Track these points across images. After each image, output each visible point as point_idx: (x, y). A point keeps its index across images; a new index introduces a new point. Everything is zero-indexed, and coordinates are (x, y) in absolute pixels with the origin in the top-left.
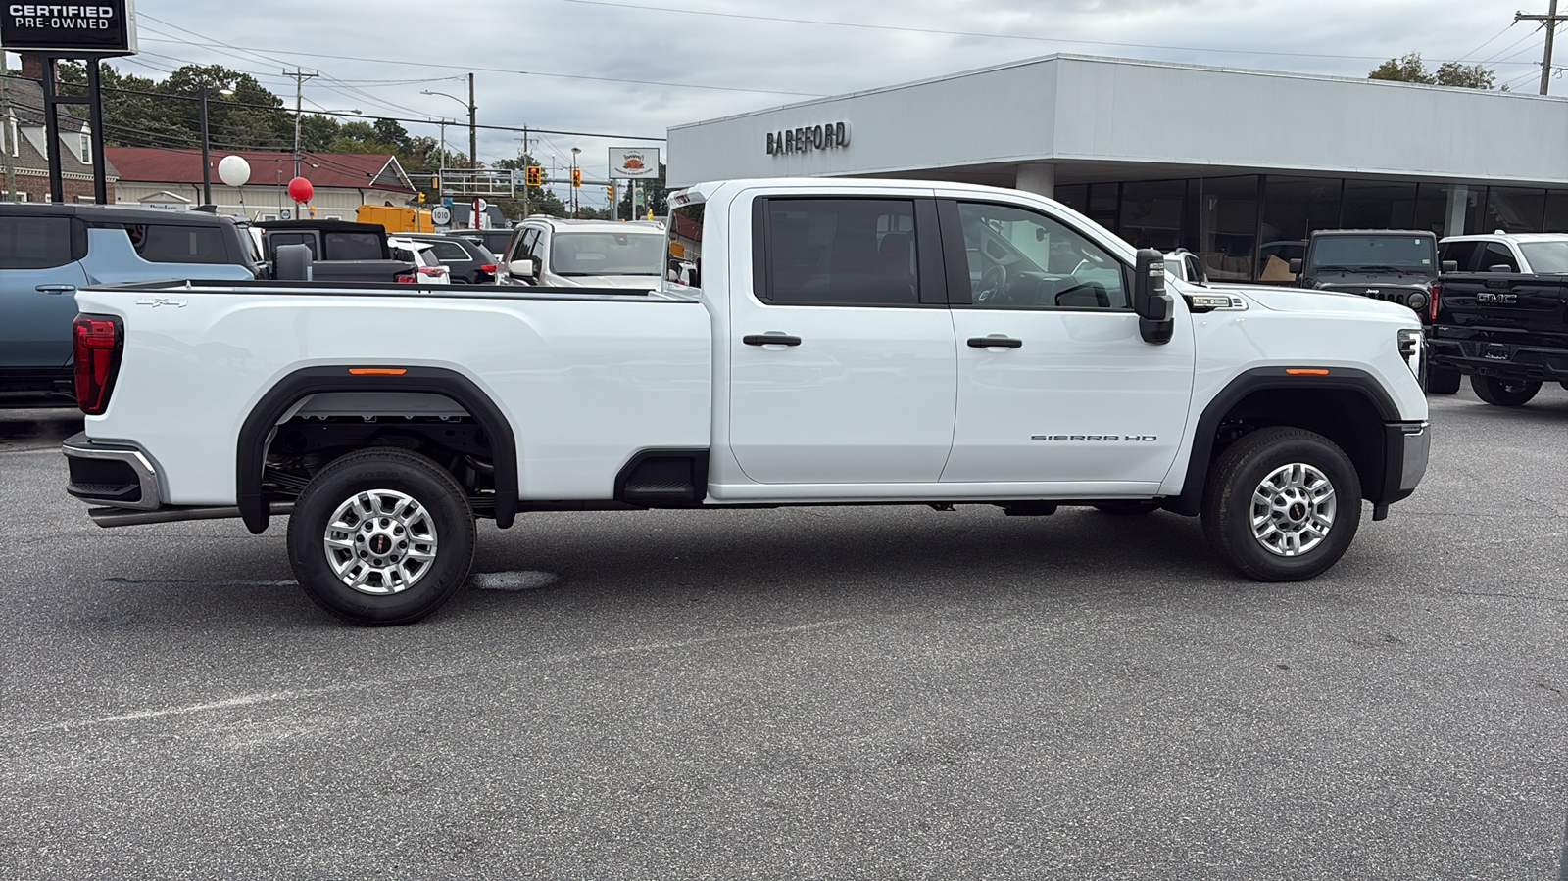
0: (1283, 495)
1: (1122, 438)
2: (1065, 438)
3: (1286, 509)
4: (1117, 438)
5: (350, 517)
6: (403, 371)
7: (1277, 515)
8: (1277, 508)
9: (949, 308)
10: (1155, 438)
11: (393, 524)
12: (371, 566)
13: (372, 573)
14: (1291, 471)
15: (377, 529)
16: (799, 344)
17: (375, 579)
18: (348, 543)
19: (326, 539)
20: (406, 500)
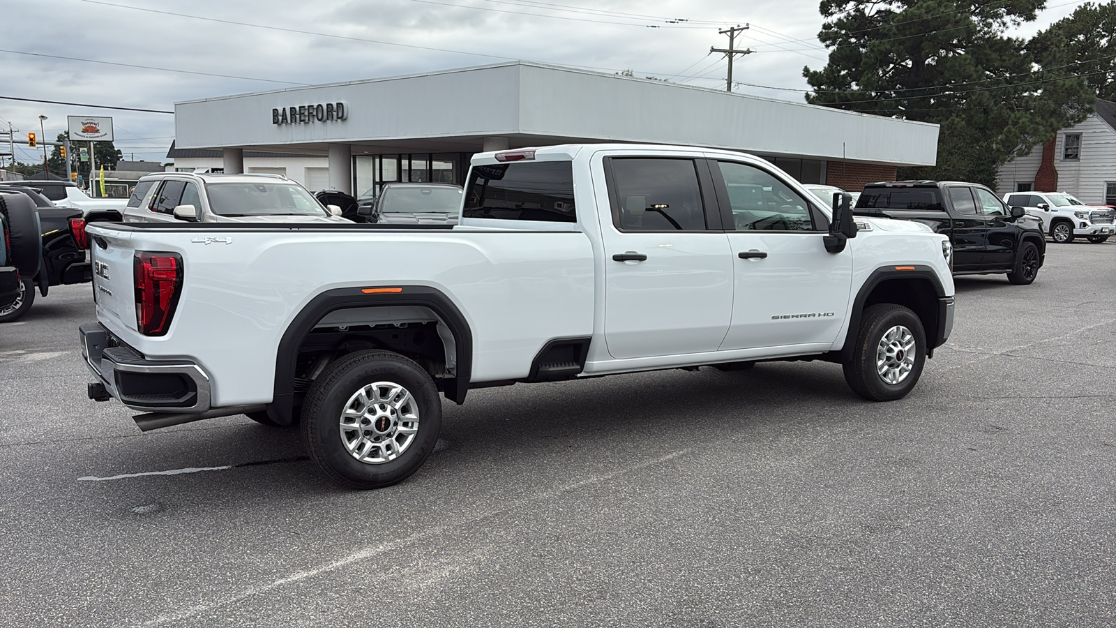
0: (891, 346)
1: (817, 315)
2: (788, 317)
3: (894, 355)
4: (814, 315)
5: (357, 405)
6: (400, 290)
7: (889, 358)
8: (888, 354)
9: (725, 233)
10: (833, 314)
11: (389, 408)
12: (372, 442)
13: (373, 447)
14: (895, 330)
15: (380, 413)
16: (646, 259)
17: (375, 452)
18: (356, 425)
19: (341, 424)
20: (397, 388)
